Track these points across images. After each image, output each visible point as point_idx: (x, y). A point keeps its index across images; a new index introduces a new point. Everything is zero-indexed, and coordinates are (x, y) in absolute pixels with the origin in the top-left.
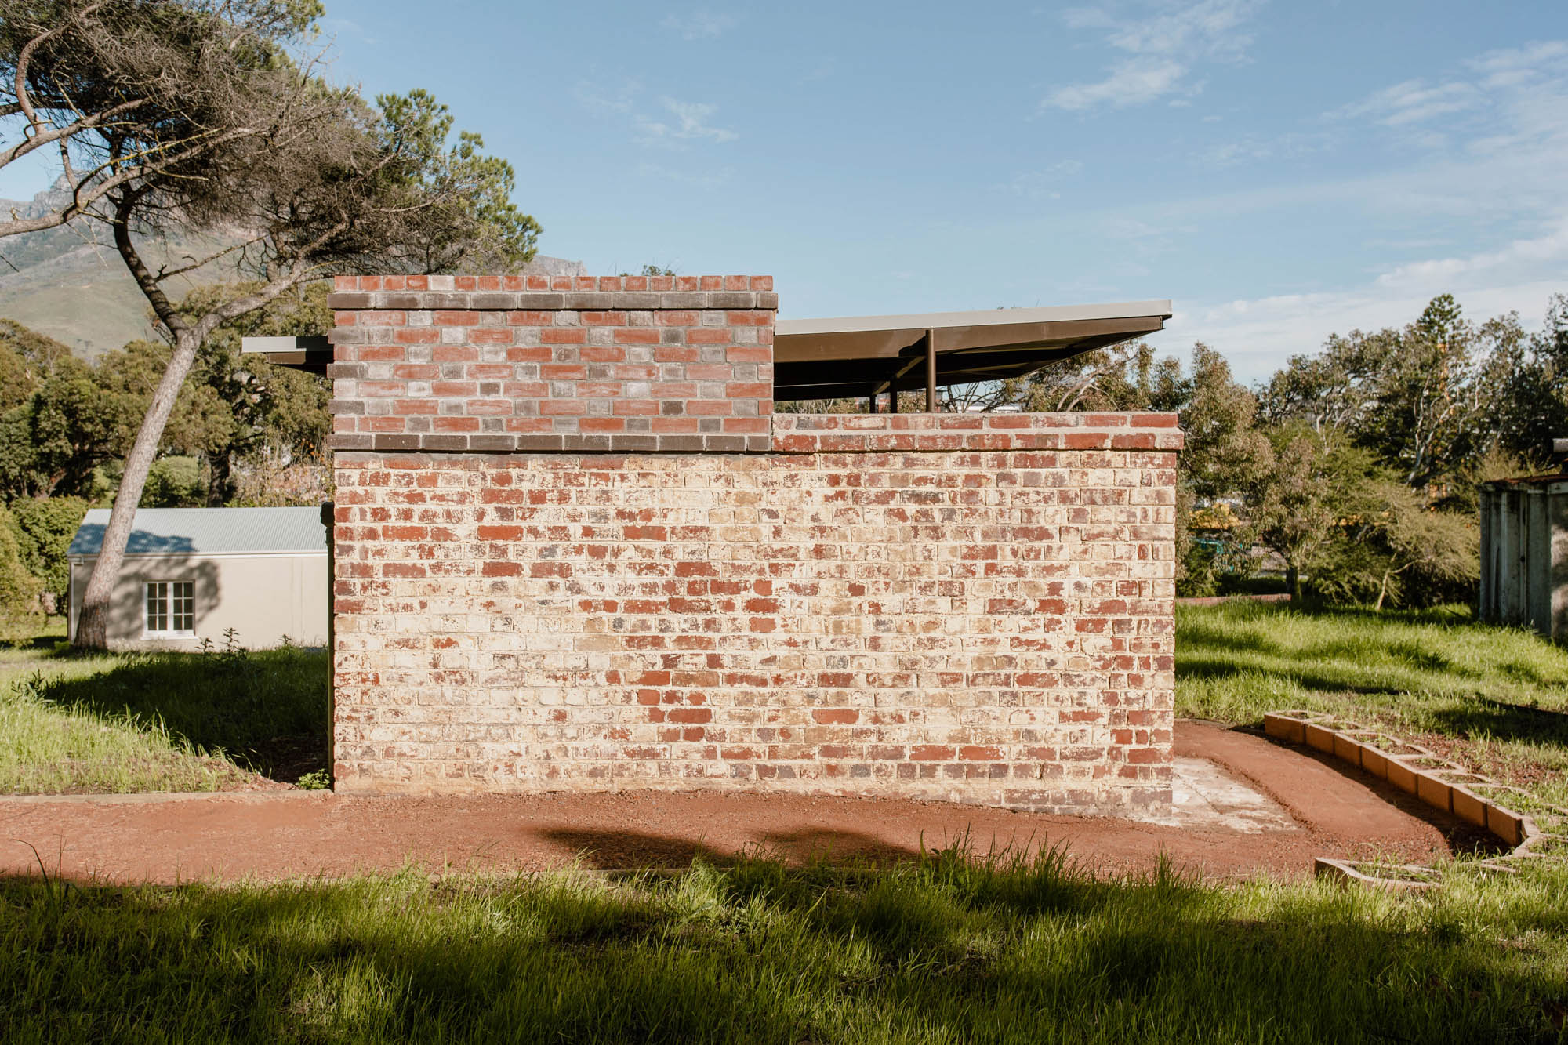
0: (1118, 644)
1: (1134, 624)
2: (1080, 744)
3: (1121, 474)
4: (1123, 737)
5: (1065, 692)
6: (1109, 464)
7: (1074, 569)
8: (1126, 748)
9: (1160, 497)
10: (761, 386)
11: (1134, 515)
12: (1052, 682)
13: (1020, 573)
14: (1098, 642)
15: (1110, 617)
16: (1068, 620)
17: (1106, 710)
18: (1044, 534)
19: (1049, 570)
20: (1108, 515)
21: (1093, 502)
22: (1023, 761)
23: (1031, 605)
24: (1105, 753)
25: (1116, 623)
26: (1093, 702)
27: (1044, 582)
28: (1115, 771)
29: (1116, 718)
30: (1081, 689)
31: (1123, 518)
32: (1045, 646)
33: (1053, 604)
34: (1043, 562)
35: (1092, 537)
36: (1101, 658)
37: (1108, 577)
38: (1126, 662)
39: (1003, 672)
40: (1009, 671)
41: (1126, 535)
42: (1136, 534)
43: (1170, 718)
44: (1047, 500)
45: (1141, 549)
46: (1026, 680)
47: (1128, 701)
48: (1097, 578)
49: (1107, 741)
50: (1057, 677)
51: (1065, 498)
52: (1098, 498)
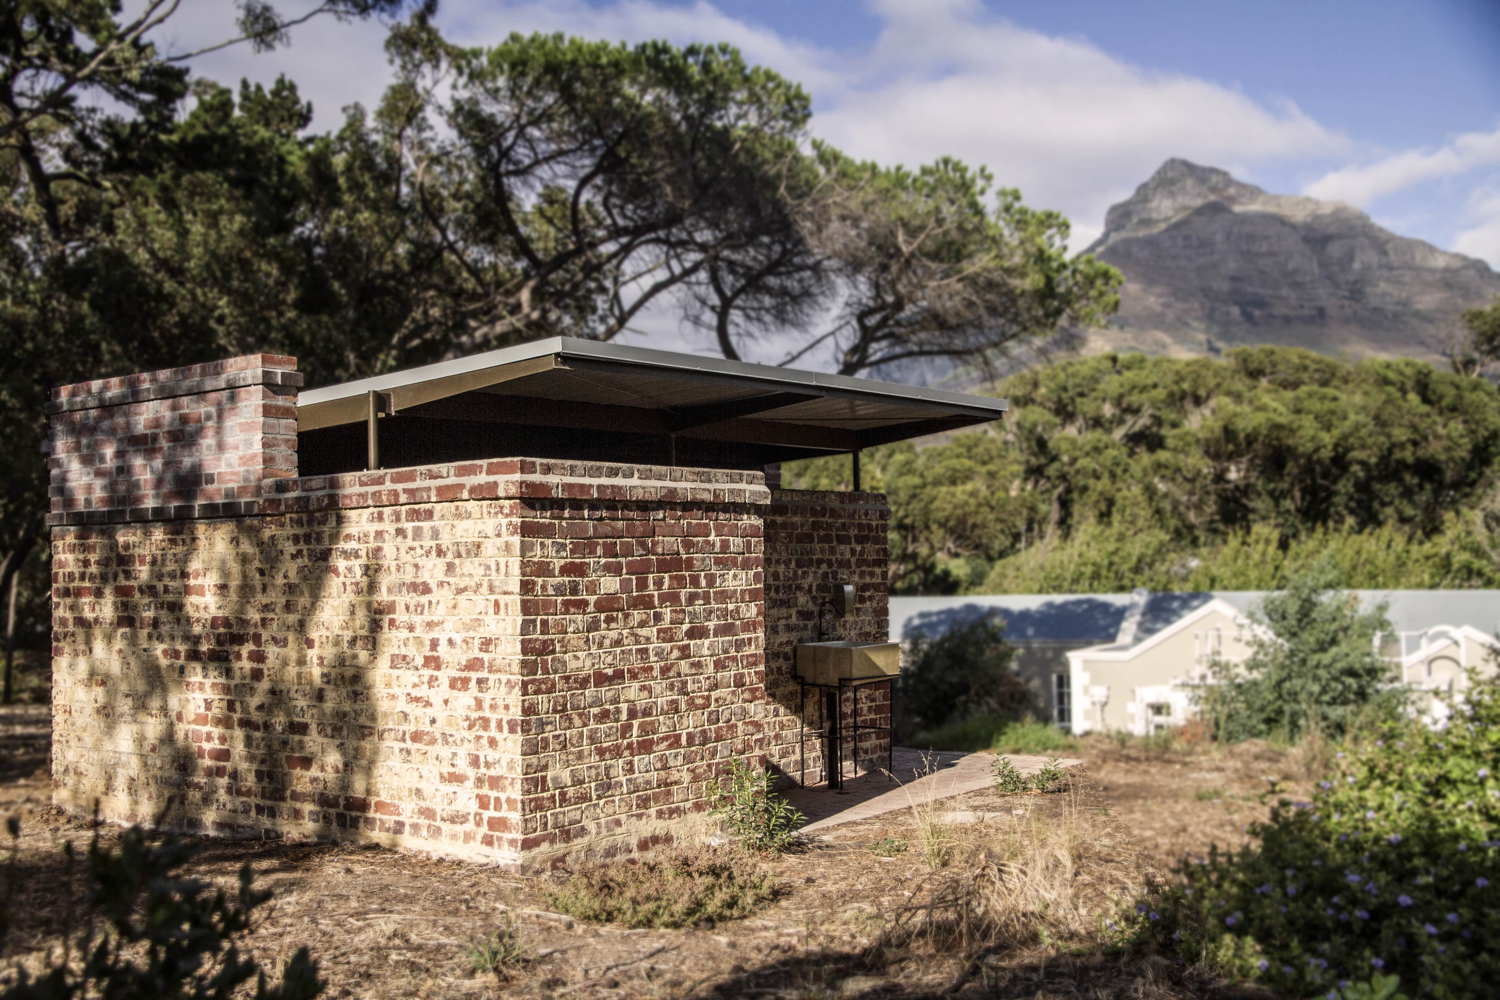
0: (479, 704)
1: (491, 683)
2: (454, 807)
3: (480, 526)
4: (483, 802)
5: (445, 752)
6: (469, 516)
7: (448, 625)
8: (486, 814)
9: (508, 547)
10: (254, 456)
11: (488, 568)
12: (433, 742)
13: (411, 629)
14: (464, 700)
15: (474, 676)
16: (444, 676)
17: (471, 773)
18: (426, 589)
19: (430, 625)
20: (471, 567)
21: (459, 556)
22: (415, 820)
23: (419, 661)
24: (471, 817)
25: (480, 681)
26: (463, 766)
27: (427, 637)
28: (479, 837)
29: (479, 781)
30: (454, 749)
31: (481, 571)
32: (428, 704)
33: (433, 662)
34: (427, 617)
35: (460, 591)
36: (468, 718)
37: (472, 634)
38: (485, 723)
39: (402, 728)
40: (404, 727)
41: (485, 589)
42: (491, 589)
43: (518, 785)
44: (428, 553)
45: (497, 604)
46: (417, 737)
47: (488, 765)
48: (464, 634)
49: (473, 806)
50: (438, 736)
51: (440, 553)
52: (463, 551)
